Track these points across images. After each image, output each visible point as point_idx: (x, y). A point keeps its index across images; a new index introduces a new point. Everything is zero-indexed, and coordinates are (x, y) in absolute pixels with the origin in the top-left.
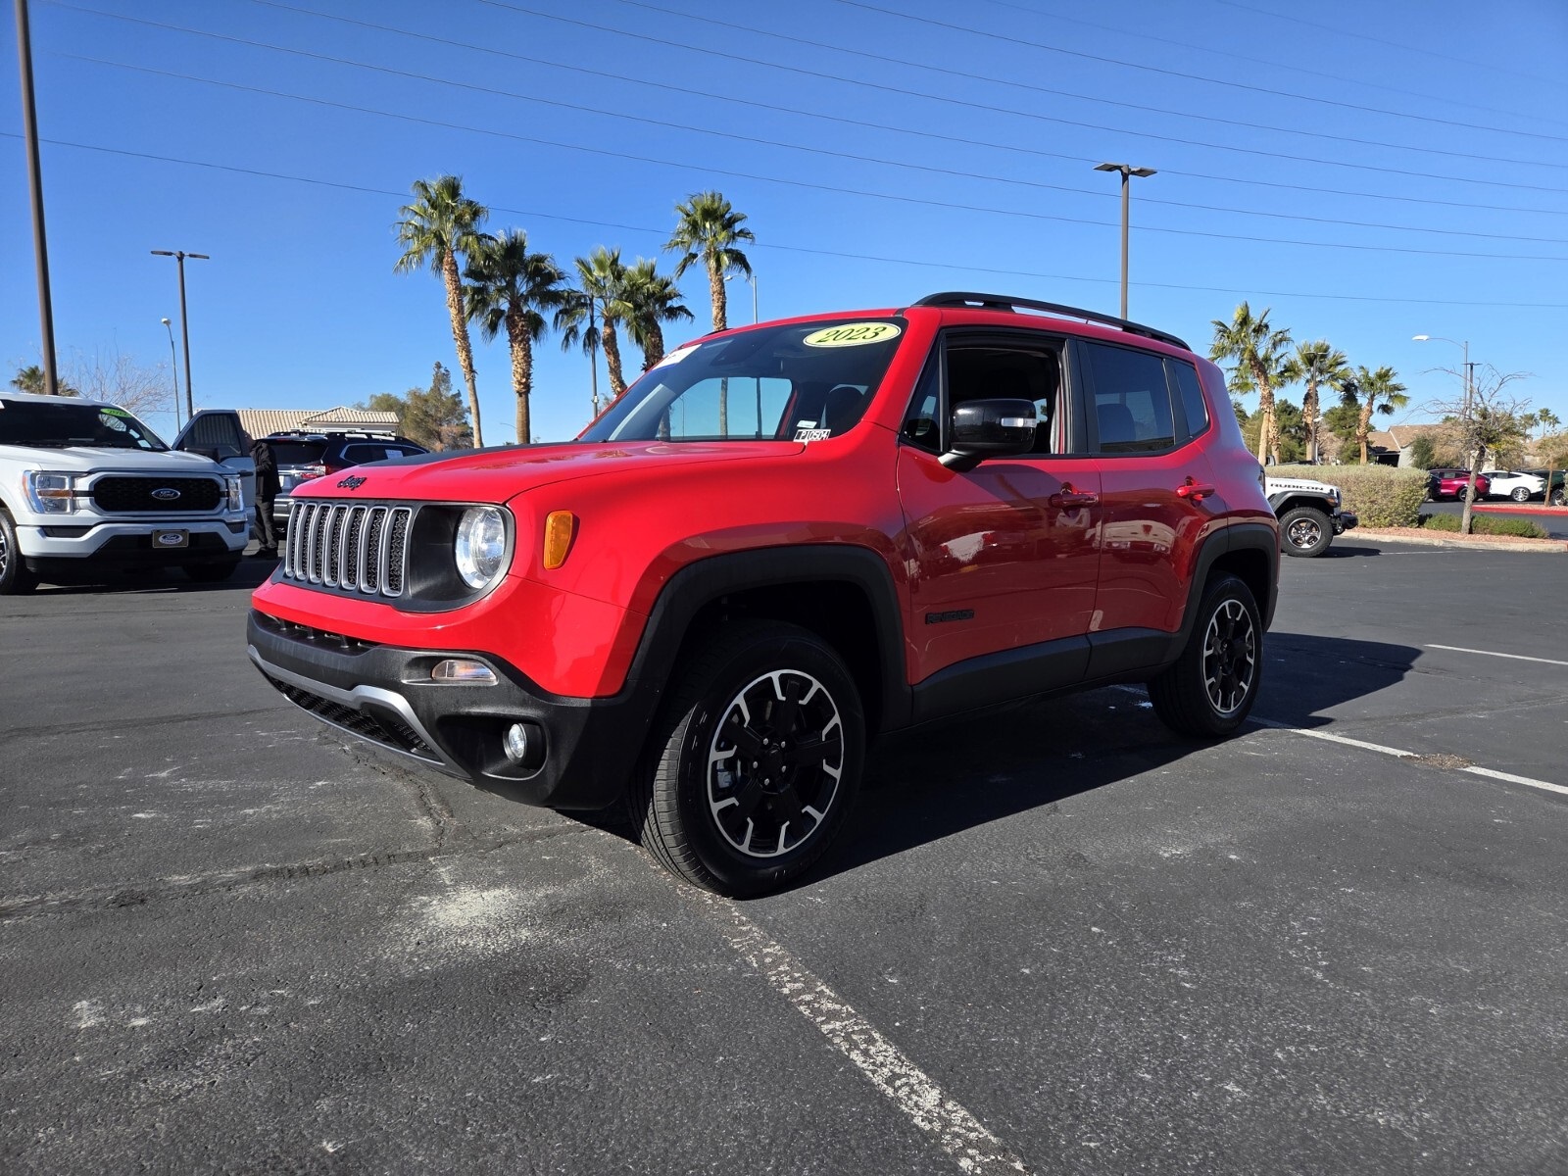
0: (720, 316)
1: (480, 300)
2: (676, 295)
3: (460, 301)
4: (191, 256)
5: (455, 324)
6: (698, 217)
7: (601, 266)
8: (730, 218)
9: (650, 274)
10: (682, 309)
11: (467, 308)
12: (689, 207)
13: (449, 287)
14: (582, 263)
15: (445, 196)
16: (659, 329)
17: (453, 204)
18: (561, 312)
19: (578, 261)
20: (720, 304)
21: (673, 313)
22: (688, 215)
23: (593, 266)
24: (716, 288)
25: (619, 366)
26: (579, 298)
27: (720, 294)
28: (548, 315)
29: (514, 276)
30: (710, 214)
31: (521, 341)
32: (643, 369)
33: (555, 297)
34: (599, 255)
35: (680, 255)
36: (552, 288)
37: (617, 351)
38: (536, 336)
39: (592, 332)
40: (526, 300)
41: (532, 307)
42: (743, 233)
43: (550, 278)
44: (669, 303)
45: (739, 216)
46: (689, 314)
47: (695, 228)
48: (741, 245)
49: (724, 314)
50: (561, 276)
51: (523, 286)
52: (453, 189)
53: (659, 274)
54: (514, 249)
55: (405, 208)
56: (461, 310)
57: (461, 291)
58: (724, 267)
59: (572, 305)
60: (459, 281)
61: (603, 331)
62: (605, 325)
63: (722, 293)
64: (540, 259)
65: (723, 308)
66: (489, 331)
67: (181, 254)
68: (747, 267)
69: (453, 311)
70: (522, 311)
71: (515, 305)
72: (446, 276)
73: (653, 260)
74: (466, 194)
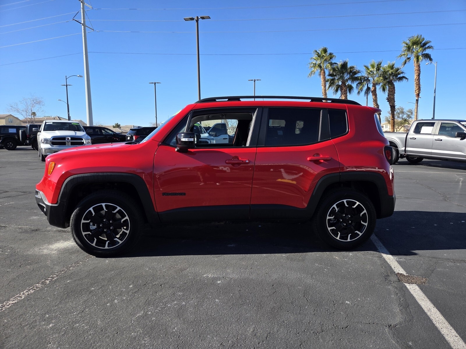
0: (417, 78)
1: (332, 83)
2: (402, 73)
3: (325, 84)
4: (257, 80)
5: (323, 91)
6: (410, 44)
7: (373, 66)
8: (424, 43)
9: (392, 67)
10: (404, 77)
11: (327, 86)
12: (408, 42)
13: (322, 80)
14: (366, 66)
15: (323, 53)
16: (394, 85)
17: (325, 55)
18: (358, 83)
19: (365, 66)
20: (418, 74)
21: (401, 79)
22: (407, 44)
23: (370, 67)
24: (417, 68)
25: (377, 99)
26: (365, 78)
27: (418, 70)
28: (354, 85)
29: (343, 74)
30: (415, 43)
31: (344, 94)
32: (387, 99)
33: (356, 79)
34: (372, 63)
35: (404, 58)
36: (356, 76)
37: (376, 94)
38: (350, 92)
39: (368, 89)
40: (347, 81)
41: (349, 83)
42: (429, 47)
43: (355, 73)
44: (399, 76)
45: (428, 42)
46: (406, 78)
47: (409, 48)
48: (427, 51)
49: (419, 78)
50: (359, 72)
51: (346, 76)
52: (325, 51)
53: (396, 66)
54: (344, 65)
55: (312, 58)
56: (325, 86)
57: (325, 81)
58: (420, 60)
59: (361, 81)
60: (325, 78)
61: (372, 89)
62: (373, 86)
63: (419, 70)
64: (352, 68)
65: (419, 75)
66: (335, 92)
67: (255, 80)
68: (431, 59)
69: (323, 87)
70: (345, 84)
71: (344, 83)
72: (322, 76)
73: (394, 62)
74: (329, 51)
